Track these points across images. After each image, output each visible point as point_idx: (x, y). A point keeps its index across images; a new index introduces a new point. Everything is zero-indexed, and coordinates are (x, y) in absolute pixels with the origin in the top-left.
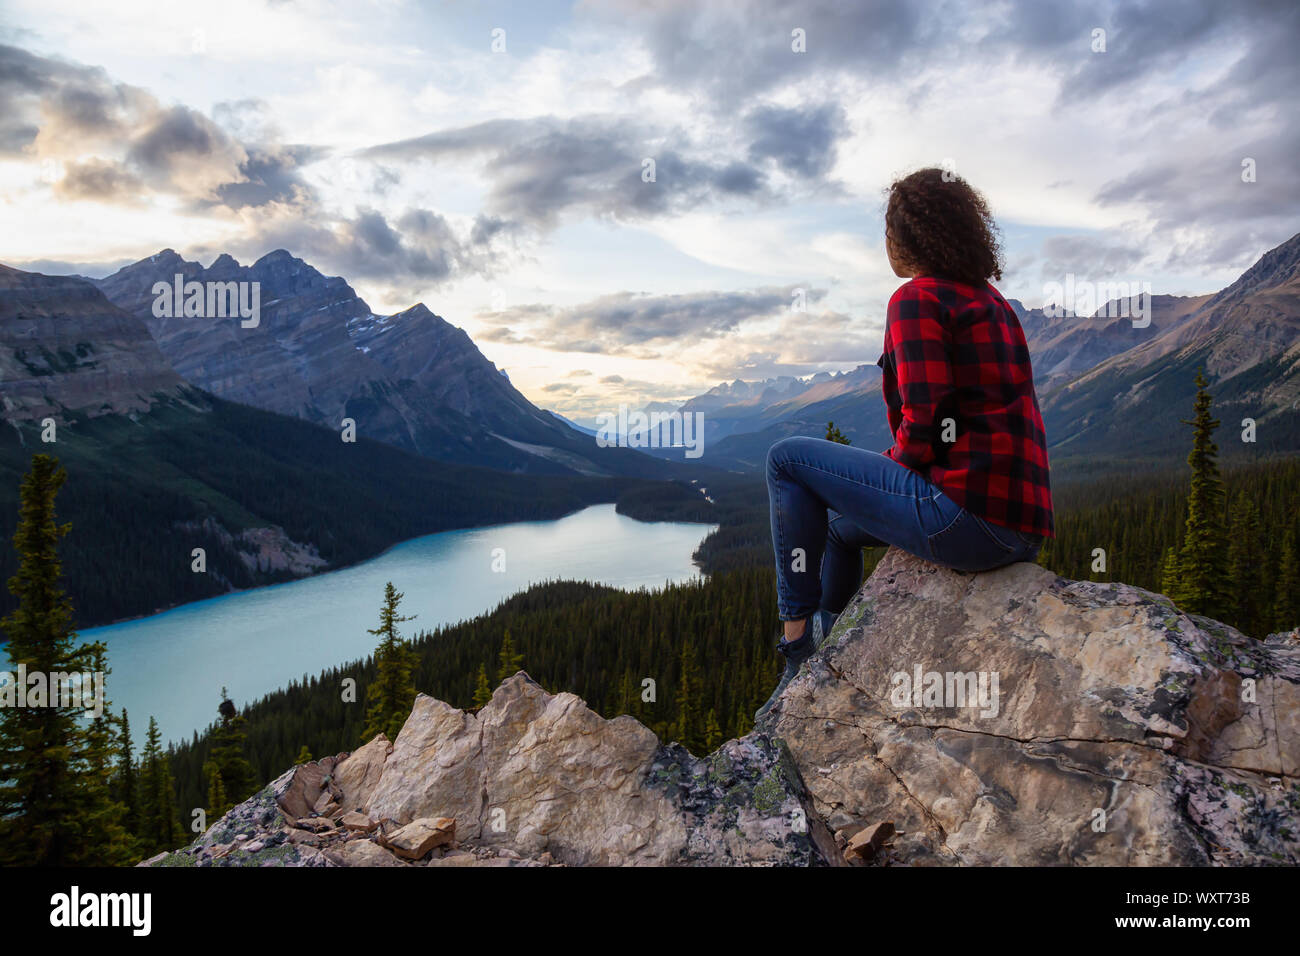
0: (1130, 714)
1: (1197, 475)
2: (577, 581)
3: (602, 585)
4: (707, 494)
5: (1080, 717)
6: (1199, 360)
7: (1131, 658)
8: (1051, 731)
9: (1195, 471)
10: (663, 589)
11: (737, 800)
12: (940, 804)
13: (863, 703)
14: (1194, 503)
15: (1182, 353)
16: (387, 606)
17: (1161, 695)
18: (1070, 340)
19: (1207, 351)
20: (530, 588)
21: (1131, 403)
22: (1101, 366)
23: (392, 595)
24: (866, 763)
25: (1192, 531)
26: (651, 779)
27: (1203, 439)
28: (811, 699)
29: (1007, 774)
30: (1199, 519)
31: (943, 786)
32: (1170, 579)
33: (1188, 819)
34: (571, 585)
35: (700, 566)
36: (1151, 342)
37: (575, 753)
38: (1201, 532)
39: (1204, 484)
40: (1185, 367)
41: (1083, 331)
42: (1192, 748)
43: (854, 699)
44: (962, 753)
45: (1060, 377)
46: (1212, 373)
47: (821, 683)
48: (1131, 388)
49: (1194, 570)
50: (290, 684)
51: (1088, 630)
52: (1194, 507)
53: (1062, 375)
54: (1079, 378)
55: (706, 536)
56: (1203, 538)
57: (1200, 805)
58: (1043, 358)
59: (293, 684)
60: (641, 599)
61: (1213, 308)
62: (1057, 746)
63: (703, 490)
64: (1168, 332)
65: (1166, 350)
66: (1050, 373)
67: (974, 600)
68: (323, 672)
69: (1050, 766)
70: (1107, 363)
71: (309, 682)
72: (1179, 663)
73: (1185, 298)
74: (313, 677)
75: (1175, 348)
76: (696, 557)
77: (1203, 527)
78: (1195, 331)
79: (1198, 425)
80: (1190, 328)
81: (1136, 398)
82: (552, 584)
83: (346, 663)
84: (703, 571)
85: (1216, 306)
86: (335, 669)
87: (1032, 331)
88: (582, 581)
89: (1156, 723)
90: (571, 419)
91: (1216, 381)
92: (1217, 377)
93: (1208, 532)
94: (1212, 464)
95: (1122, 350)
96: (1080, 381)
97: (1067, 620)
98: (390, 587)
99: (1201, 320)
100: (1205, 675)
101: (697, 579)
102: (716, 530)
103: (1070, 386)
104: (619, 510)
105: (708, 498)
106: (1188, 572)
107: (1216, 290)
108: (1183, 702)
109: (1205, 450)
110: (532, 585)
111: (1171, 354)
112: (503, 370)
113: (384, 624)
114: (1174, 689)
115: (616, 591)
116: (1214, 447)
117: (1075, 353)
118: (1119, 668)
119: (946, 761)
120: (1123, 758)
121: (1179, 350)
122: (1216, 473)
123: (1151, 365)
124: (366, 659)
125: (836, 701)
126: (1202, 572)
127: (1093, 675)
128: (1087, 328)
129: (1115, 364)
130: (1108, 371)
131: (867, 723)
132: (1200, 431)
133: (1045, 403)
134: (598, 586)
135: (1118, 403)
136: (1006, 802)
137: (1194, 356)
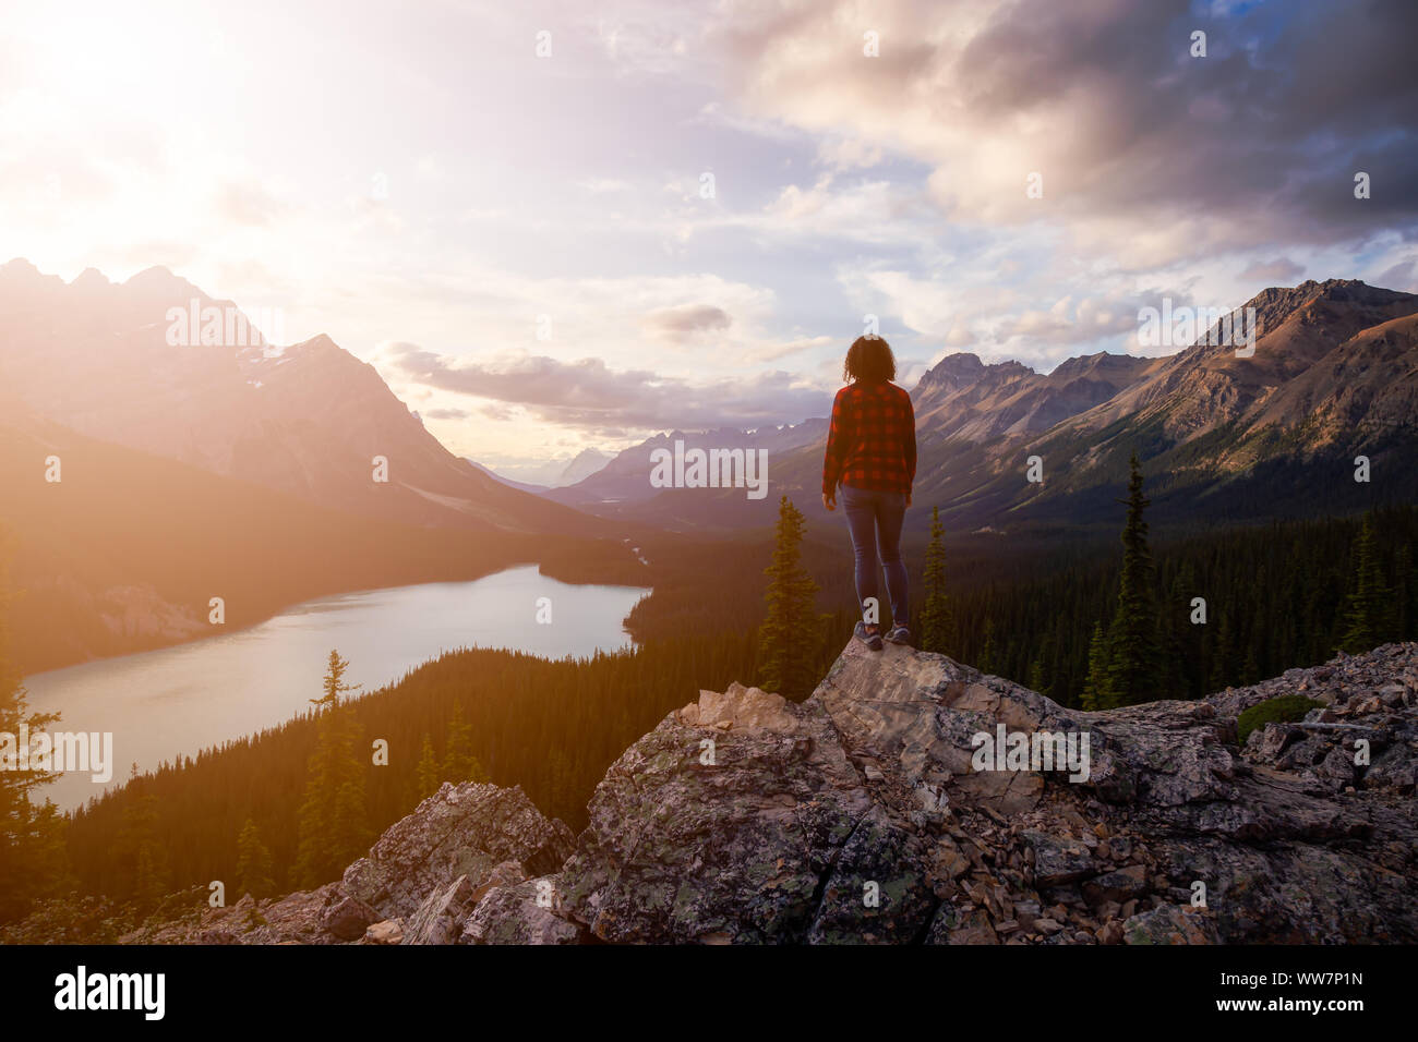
0: (928, 694)
1: (1129, 551)
2: (495, 649)
3: (523, 653)
4: (640, 554)
5: (913, 695)
6: (1156, 423)
7: (932, 677)
8: (904, 699)
9: (1127, 548)
10: (591, 659)
11: (812, 714)
12: (869, 722)
13: (843, 695)
14: (1126, 578)
15: (1140, 417)
16: (331, 676)
17: (938, 688)
18: (1028, 399)
19: (1166, 414)
20: (442, 656)
21: (1088, 467)
22: (1059, 427)
23: (337, 663)
24: (846, 713)
25: (1124, 605)
26: (785, 710)
27: (1135, 517)
28: (824, 694)
29: (890, 713)
30: (1130, 594)
31: (870, 718)
32: (1095, 650)
33: (938, 720)
34: (489, 653)
35: (632, 634)
36: (1110, 404)
37: (761, 704)
38: (1131, 606)
39: (1134, 561)
40: (1144, 430)
41: (1041, 389)
42: (945, 703)
43: (840, 694)
44: (877, 708)
45: (1017, 437)
46: (1169, 437)
47: (828, 689)
48: (1087, 451)
49: (1125, 641)
50: (160, 766)
51: (921, 668)
52: (1126, 582)
53: (1020, 435)
54: (1038, 438)
55: (638, 602)
56: (1133, 611)
57: (942, 716)
58: (1001, 415)
59: (163, 767)
60: (567, 668)
61: (1170, 371)
62: (906, 704)
63: (636, 550)
64: (1126, 393)
65: (1124, 412)
66: (1007, 432)
67: (885, 659)
68: (201, 751)
69: (903, 710)
70: (1064, 424)
71: (183, 763)
72: (946, 678)
73: (1143, 359)
74: (188, 759)
75: (1133, 411)
76: (627, 623)
77: (1133, 601)
78: (1152, 394)
79: (1131, 504)
80: (1148, 390)
81: (1093, 461)
82: (467, 652)
83: (229, 742)
84: (634, 639)
85: (1175, 368)
86: (215, 749)
87: (989, 389)
88: (501, 649)
89: (935, 696)
90: (491, 469)
91: (1171, 448)
92: (1174, 442)
93: (1138, 605)
94: (1143, 541)
95: (1081, 410)
96: (1038, 442)
97: (915, 666)
98: (334, 655)
99: (1159, 383)
100: (953, 682)
101: (630, 647)
102: (650, 594)
103: (1027, 447)
104: (543, 572)
105: (641, 559)
106: (1119, 643)
107: (1175, 353)
108: (944, 690)
109: (1137, 528)
110: (444, 653)
111: (1130, 416)
112: (416, 412)
113: (327, 694)
114: (942, 686)
115: (539, 661)
116: (1145, 526)
117: (1032, 413)
118: (928, 681)
119: (871, 710)
120: (924, 706)
121: (1137, 413)
122: (1146, 550)
123: (1108, 427)
124: (251, 737)
125: (834, 695)
126: (1132, 644)
127: (920, 683)
128: (1045, 387)
129: (1072, 426)
130: (1065, 432)
131: (845, 701)
132: (1132, 509)
133: (1001, 465)
134: (518, 654)
135: (1075, 466)
136: (889, 720)
137: (1151, 420)
